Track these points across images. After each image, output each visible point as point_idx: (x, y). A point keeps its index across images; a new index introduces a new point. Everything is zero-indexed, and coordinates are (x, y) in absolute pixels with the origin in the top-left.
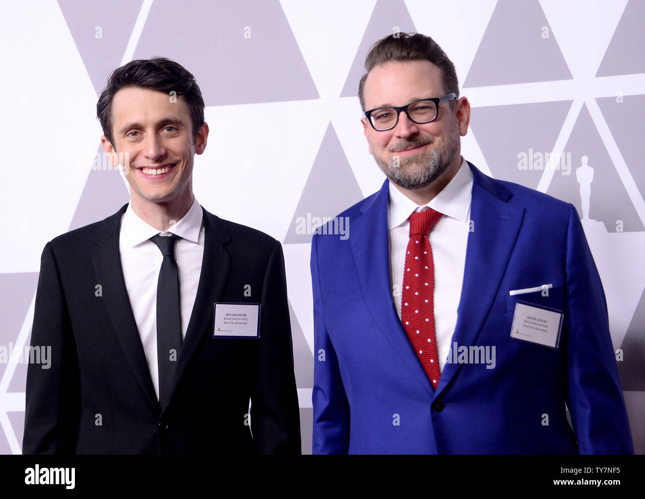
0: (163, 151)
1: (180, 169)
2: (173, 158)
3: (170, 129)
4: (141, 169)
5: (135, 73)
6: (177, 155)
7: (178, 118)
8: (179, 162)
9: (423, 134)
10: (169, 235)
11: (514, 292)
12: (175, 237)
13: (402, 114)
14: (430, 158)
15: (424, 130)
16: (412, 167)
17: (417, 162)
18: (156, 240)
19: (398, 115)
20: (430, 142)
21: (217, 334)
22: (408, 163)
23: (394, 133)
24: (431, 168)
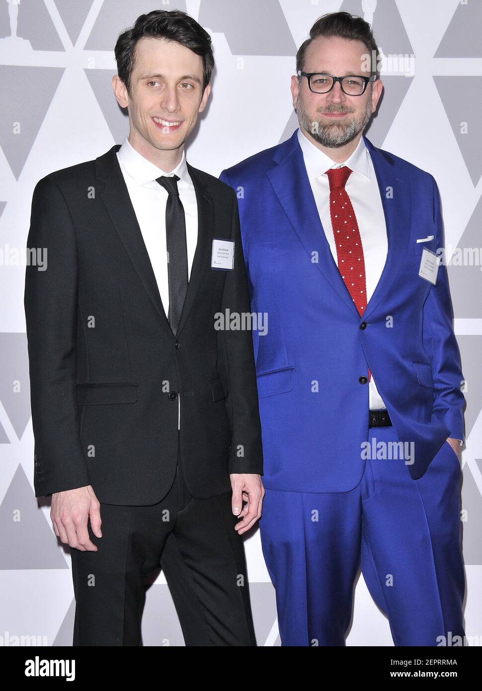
3: (186, 85)
9: (348, 104)
10: (172, 176)
11: (419, 241)
12: (176, 179)
13: (337, 83)
14: (348, 126)
15: (350, 101)
16: (333, 130)
17: (339, 126)
18: (161, 181)
19: (334, 83)
20: (352, 111)
21: (214, 265)
22: (332, 125)
23: (328, 96)
24: (348, 135)
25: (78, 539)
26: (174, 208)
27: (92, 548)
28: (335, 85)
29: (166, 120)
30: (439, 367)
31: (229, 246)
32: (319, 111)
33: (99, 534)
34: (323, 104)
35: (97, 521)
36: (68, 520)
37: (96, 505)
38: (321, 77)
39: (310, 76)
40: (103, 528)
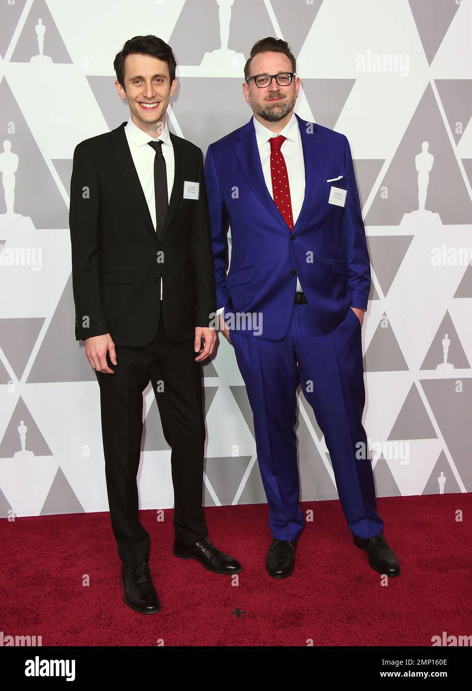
0: (154, 95)
1: (162, 105)
2: (158, 98)
3: (158, 80)
4: (140, 103)
5: (141, 44)
6: (161, 97)
7: (164, 74)
8: (162, 101)
9: (282, 92)
10: (158, 141)
11: (328, 181)
12: (161, 142)
13: (274, 79)
14: (284, 106)
15: (283, 90)
16: (275, 109)
17: (278, 106)
18: (151, 144)
19: (271, 79)
20: (285, 97)
21: (185, 197)
22: (274, 106)
23: (268, 89)
24: (285, 111)
25: (100, 366)
26: (160, 162)
27: (110, 371)
28: (272, 81)
29: (148, 104)
30: (351, 260)
31: (196, 185)
32: (265, 99)
33: (115, 363)
34: (267, 94)
35: (113, 355)
36: (94, 354)
37: (112, 345)
38: (262, 78)
39: (255, 78)
40: (117, 359)
